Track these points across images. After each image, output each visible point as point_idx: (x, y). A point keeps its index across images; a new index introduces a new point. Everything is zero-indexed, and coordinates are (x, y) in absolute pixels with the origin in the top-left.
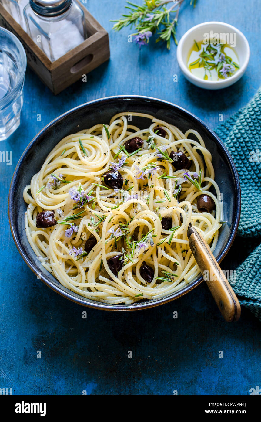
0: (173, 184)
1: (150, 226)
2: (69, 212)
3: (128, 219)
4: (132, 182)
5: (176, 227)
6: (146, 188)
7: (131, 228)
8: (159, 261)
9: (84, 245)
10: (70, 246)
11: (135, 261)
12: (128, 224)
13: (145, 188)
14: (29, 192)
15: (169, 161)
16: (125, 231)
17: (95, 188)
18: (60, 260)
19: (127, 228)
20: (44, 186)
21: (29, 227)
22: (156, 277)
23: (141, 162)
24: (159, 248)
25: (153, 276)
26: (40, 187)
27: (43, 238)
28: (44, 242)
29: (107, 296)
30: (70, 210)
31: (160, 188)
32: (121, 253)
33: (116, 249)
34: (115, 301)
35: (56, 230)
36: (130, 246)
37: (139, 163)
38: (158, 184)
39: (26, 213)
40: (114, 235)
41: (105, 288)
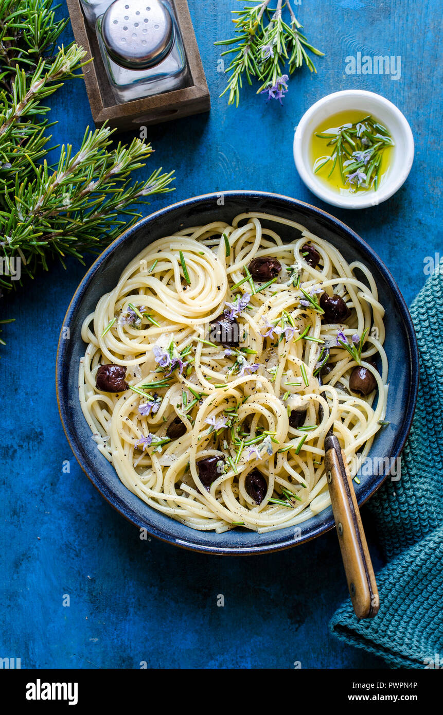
0: (317, 352)
1: (271, 422)
2: (149, 373)
3: (239, 400)
4: (255, 340)
5: (310, 427)
6: (275, 349)
7: (242, 415)
8: (277, 472)
9: (166, 429)
10: (145, 426)
11: (240, 469)
12: (238, 408)
13: (273, 349)
14: (91, 326)
15: (318, 311)
16: (231, 418)
17: (195, 343)
18: (127, 447)
19: (236, 413)
20: (115, 319)
21: (85, 383)
22: (268, 498)
23: (273, 307)
24: (280, 456)
25: (264, 494)
26: (109, 320)
27: (104, 406)
28: (104, 411)
29: (190, 517)
30: (151, 371)
31: (296, 359)
32: (220, 453)
33: (214, 443)
34: (200, 526)
35: (125, 399)
36: (236, 442)
37: (269, 307)
38: (294, 351)
39: (82, 359)
40: (215, 428)
41: (189, 505)
